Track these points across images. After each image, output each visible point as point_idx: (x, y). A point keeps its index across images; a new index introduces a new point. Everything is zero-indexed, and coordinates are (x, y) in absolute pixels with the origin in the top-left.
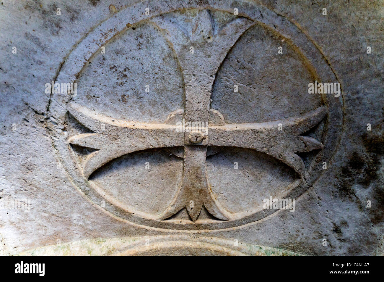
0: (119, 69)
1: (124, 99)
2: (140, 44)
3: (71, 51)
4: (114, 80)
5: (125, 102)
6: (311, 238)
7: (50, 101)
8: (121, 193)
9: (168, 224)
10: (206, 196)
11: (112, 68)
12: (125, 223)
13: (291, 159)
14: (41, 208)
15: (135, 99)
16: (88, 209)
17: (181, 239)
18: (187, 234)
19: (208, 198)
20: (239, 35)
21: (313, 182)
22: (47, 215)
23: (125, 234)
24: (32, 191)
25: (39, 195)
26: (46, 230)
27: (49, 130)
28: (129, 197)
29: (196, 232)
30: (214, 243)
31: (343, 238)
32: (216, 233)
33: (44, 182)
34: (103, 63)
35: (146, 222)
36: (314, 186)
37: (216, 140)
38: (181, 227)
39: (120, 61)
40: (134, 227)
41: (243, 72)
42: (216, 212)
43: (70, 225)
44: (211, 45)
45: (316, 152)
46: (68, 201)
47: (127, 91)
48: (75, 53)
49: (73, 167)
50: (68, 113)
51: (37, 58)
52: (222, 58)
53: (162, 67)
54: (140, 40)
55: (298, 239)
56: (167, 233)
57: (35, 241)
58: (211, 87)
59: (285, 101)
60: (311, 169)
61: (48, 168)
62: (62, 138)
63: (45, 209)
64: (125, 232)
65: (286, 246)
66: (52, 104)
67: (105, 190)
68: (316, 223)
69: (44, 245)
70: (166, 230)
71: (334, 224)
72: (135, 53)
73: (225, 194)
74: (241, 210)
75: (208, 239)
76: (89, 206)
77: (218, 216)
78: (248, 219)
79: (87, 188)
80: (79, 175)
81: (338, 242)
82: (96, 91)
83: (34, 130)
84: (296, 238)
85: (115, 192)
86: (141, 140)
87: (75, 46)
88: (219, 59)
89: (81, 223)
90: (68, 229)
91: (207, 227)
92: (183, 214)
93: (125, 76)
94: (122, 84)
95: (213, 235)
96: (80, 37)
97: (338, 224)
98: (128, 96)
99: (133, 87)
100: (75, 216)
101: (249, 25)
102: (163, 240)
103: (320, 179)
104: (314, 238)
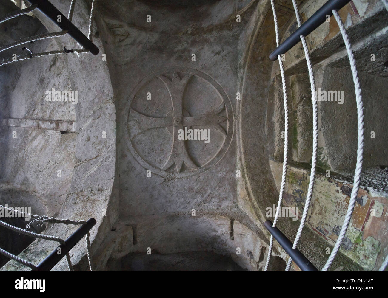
0: (150, 151)
1: (162, 150)
2: (140, 143)
3: (141, 165)
4: (154, 153)
5: (163, 150)
6: (226, 63)
7: (160, 176)
8: (210, 154)
9: (229, 131)
10: (210, 114)
11: (149, 153)
12: (227, 152)
13: (184, 82)
14: (213, 189)
15: (162, 146)
16: (216, 169)
17: (238, 124)
18: (235, 121)
19: (211, 113)
20: (134, 112)
21: (194, 70)
22: (218, 187)
23: (234, 153)
24: (203, 191)
25: (206, 188)
26: (227, 189)
27: (173, 179)
28: (213, 150)
29: (234, 117)
30: (239, 107)
31: (222, 50)
32: (233, 107)
33: (199, 185)
34: (147, 156)
35: (227, 142)
36: (196, 69)
37: (179, 113)
38: (231, 125)
39: (146, 150)
40: (230, 148)
41: (149, 107)
42: (219, 108)
43: (225, 178)
44: (139, 120)
45: (178, 74)
46: (210, 177)
47: (158, 149)
48: (142, 164)
49: (192, 173)
50: (166, 171)
51: (143, 176)
52: (143, 116)
53: (148, 136)
54: (139, 143)
55: (229, 68)
56: (235, 132)
57: (232, 194)
58: (154, 118)
59: (159, 90)
60: (187, 73)
61: (191, 182)
62: (176, 175)
63: (214, 187)
64: (233, 153)
65: (235, 72)
66: (161, 175)
67: (208, 161)
68: (216, 63)
69: (236, 191)
70: (233, 132)
71: (215, 56)
72: (143, 145)
73: (211, 105)
74: (219, 97)
75: (237, 111)
76: (215, 169)
77: (222, 107)
78: (222, 93)
79: (204, 168)
80: (196, 171)
81: (225, 51)
82: (158, 160)
83: (172, 184)
84: (228, 69)
85: (209, 157)
86: (179, 144)
87: (139, 164)
88: (143, 117)
89: (225, 173)
90: (227, 179)
91: (230, 112)
92: (223, 125)
93: (152, 149)
94: (156, 151)
95: (235, 108)
96: (136, 162)
97: (214, 54)
98: (161, 149)
99: (157, 147)
100: (220, 175)
101: (132, 109)
102: (239, 133)
103: (191, 68)
104: (226, 61)
